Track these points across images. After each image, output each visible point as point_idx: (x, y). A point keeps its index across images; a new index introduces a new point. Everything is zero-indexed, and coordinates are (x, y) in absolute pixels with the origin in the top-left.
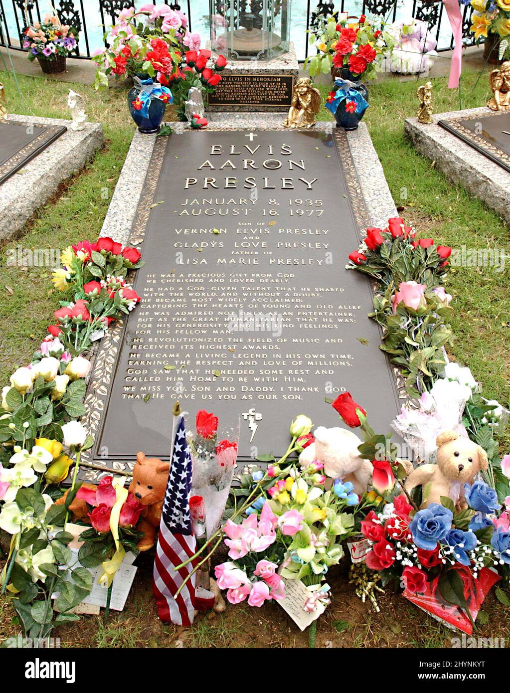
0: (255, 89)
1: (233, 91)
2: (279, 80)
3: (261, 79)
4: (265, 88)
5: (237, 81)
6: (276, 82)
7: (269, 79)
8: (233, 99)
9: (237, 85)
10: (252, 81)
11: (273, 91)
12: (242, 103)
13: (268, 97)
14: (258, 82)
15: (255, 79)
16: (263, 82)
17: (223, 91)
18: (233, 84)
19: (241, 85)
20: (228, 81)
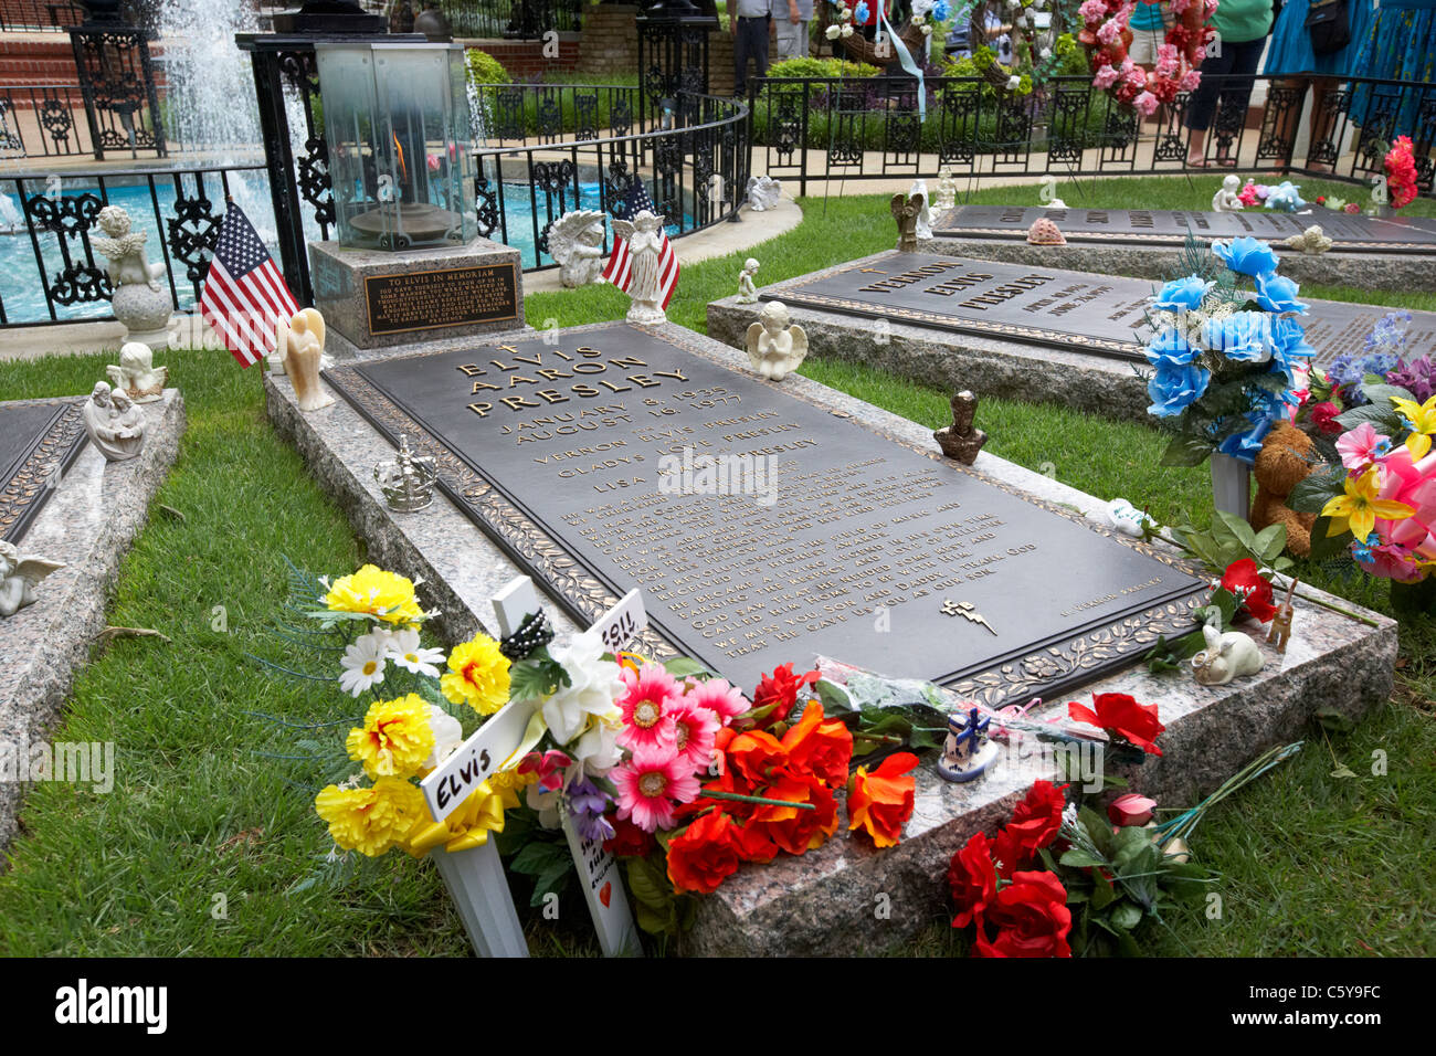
0: (452, 295)
1: (415, 302)
2: (491, 273)
3: (462, 276)
4: (470, 291)
5: (420, 284)
6: (486, 278)
7: (474, 274)
8: (416, 318)
9: (421, 291)
10: (446, 281)
11: (483, 294)
12: (433, 324)
13: (476, 306)
14: (456, 282)
15: (450, 278)
16: (465, 280)
17: (398, 306)
18: (413, 290)
19: (428, 291)
20: (403, 285)
